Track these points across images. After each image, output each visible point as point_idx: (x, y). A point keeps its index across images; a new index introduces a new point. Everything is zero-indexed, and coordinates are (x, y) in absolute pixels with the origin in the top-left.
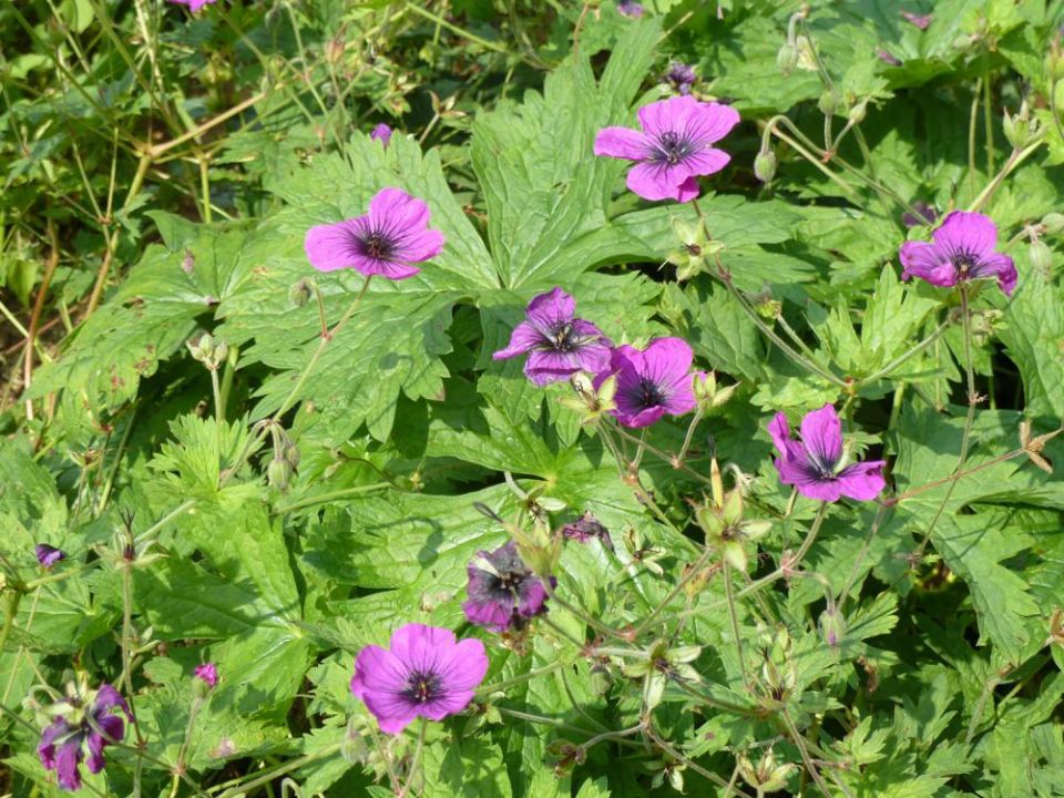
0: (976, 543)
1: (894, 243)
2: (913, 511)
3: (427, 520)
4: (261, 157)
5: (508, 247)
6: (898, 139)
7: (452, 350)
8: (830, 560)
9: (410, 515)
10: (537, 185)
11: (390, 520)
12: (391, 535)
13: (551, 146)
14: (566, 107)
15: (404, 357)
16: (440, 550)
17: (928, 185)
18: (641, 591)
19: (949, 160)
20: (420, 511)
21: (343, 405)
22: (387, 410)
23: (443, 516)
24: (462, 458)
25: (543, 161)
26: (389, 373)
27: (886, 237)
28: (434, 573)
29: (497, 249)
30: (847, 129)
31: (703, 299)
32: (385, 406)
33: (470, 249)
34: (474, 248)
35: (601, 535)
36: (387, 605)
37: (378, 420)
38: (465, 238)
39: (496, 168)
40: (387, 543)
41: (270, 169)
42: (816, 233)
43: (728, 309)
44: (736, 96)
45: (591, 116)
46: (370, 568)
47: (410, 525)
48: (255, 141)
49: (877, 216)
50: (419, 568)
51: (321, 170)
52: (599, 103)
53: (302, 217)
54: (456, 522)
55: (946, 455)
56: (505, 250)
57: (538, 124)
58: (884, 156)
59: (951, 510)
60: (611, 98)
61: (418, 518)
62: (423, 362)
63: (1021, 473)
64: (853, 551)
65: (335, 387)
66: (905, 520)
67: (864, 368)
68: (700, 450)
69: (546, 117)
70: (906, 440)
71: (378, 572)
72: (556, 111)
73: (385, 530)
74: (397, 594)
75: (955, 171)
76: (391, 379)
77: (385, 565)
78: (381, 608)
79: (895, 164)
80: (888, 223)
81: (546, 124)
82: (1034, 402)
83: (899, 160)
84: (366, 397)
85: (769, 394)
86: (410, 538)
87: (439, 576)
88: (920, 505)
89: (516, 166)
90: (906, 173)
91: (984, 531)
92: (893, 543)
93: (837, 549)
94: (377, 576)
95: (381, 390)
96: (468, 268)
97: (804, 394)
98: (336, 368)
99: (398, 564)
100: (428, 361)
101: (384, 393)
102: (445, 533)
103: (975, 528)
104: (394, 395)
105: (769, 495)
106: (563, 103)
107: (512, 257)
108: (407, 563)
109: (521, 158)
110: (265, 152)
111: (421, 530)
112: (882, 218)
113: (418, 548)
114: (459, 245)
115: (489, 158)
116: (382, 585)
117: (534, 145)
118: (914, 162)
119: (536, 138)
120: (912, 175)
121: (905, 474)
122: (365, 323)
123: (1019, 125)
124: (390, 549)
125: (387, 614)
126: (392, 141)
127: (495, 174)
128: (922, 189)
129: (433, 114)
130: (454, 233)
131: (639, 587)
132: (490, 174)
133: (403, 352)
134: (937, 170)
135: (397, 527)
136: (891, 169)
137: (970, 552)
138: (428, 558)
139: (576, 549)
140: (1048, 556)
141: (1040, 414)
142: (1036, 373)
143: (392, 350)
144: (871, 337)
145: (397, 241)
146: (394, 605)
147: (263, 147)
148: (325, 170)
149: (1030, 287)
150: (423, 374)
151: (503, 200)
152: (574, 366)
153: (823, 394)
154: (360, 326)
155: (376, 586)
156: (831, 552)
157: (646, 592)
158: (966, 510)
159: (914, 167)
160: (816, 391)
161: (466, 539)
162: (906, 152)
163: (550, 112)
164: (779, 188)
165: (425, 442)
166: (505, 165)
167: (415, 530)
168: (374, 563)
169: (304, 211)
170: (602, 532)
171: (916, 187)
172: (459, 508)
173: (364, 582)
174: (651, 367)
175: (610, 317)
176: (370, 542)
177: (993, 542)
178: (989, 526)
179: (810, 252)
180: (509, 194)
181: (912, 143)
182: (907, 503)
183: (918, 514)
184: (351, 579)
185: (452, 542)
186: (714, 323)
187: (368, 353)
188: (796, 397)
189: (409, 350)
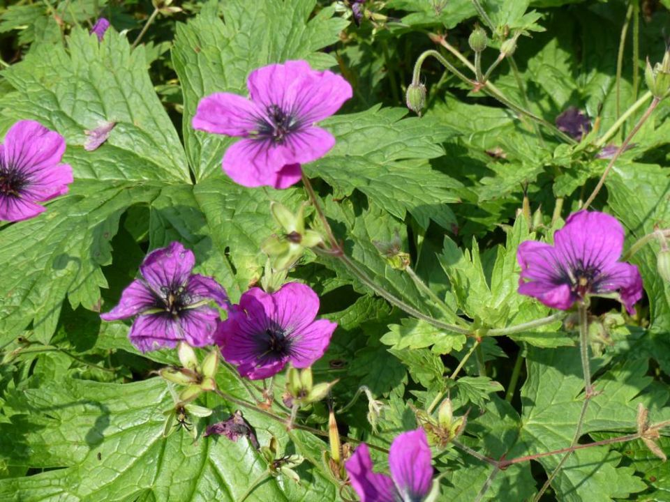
0: (591, 475)
1: (541, 160)
2: (536, 435)
3: (98, 404)
4: (32, 27)
5: (200, 140)
6: (557, 47)
7: (111, 263)
8: (451, 489)
9: (82, 398)
10: (231, 81)
11: (65, 402)
12: (65, 415)
13: (247, 47)
14: (262, 10)
15: (76, 259)
16: (106, 433)
17: (581, 91)
18: (283, 489)
19: (600, 70)
20: (91, 395)
21: (16, 302)
22: (53, 311)
23: (111, 401)
24: (129, 351)
25: (239, 60)
26: (61, 273)
27: (535, 154)
28: (100, 456)
29: (190, 142)
30: (497, 62)
31: (358, 212)
32: (51, 308)
33: (167, 141)
34: (170, 140)
35: (248, 434)
36: (56, 482)
37: (44, 320)
38: (163, 129)
39: (196, 65)
40: (60, 424)
41: (37, 39)
42: (479, 129)
43: (381, 222)
44: (412, 9)
45: (277, 26)
46: (42, 446)
47: (82, 408)
48: (29, 14)
49: (528, 133)
50: (86, 449)
51: (47, 58)
52: (283, 14)
53: (23, 102)
54: (123, 407)
55: (572, 376)
56: (197, 142)
57: (237, 25)
58: (544, 62)
59: (572, 437)
60: (293, 11)
61: (89, 402)
62: (88, 269)
63: (640, 398)
64: (474, 480)
65: (15, 280)
66: (526, 446)
67: (489, 323)
68: (343, 360)
69: (244, 19)
70: (534, 364)
71: (50, 451)
72: (253, 14)
73: (58, 411)
74: (66, 472)
75: (606, 80)
76: (62, 279)
77: (56, 444)
78: (50, 485)
79: (554, 70)
80: (537, 140)
81: (244, 26)
82: (658, 320)
83: (557, 67)
84: (38, 294)
85: (398, 334)
86: (81, 420)
87: (103, 460)
88: (543, 429)
89: (214, 64)
90: (562, 79)
91: (600, 464)
92: (513, 473)
93: (458, 480)
94: (49, 455)
95: (51, 290)
96: (164, 158)
97: (432, 337)
98: (22, 258)
99: (69, 444)
100: (91, 268)
101: (54, 294)
102: (112, 418)
103: (592, 460)
104: (62, 297)
105: (394, 431)
106: (260, 7)
107: (203, 150)
108: (77, 443)
109: (219, 56)
110: (36, 24)
111: (92, 413)
112: (532, 135)
113: (87, 430)
114: (157, 136)
115: (190, 55)
116: (52, 463)
117: (232, 44)
118: (570, 69)
119: (235, 38)
120: (568, 81)
121: (531, 396)
122: (55, 214)
123: (660, 76)
124: (62, 429)
125: (56, 490)
126: (106, 37)
127: (194, 71)
128: (575, 94)
129: (153, 9)
130: (153, 125)
131: (281, 484)
132: (189, 70)
133: (76, 254)
134: (590, 78)
135: (70, 408)
136: (550, 74)
137: (585, 484)
138: (94, 440)
139: (226, 445)
140: (659, 484)
141: (663, 331)
142: (663, 294)
143: (66, 250)
144: (501, 285)
145: (29, 175)
146: (62, 483)
147: (34, 20)
148: (50, 58)
149: (663, 209)
150: (85, 281)
151: (199, 94)
152: (178, 336)
153: (450, 338)
154: (50, 217)
155: (47, 465)
156: (453, 482)
157: (286, 490)
158: (585, 440)
159: (570, 74)
160: (443, 334)
161: (130, 425)
162: (563, 59)
163: (248, 14)
164: (451, 86)
165: (96, 334)
166: (205, 62)
167: (86, 412)
168: (47, 443)
169: (26, 95)
170: (250, 431)
171: (570, 92)
172: (127, 394)
173: (35, 462)
174: (280, 309)
175: (267, 231)
176: (44, 423)
177: (608, 477)
178: (605, 460)
179: (469, 154)
180: (205, 90)
181: (569, 52)
182: (530, 426)
183: (540, 438)
184: (23, 459)
185: (118, 427)
186: (367, 235)
187: (48, 248)
188: (424, 340)
189: (81, 251)
